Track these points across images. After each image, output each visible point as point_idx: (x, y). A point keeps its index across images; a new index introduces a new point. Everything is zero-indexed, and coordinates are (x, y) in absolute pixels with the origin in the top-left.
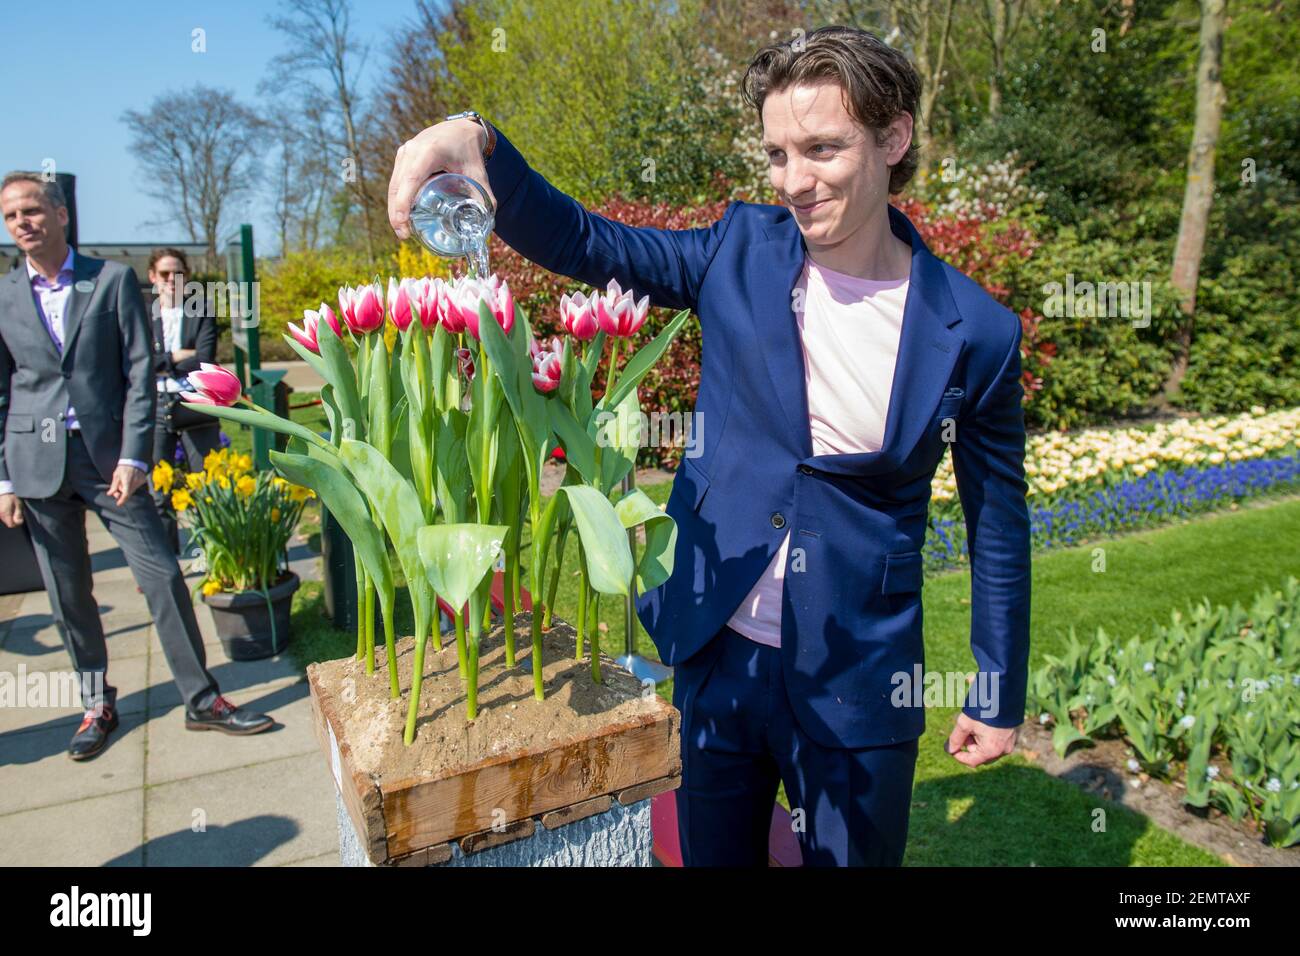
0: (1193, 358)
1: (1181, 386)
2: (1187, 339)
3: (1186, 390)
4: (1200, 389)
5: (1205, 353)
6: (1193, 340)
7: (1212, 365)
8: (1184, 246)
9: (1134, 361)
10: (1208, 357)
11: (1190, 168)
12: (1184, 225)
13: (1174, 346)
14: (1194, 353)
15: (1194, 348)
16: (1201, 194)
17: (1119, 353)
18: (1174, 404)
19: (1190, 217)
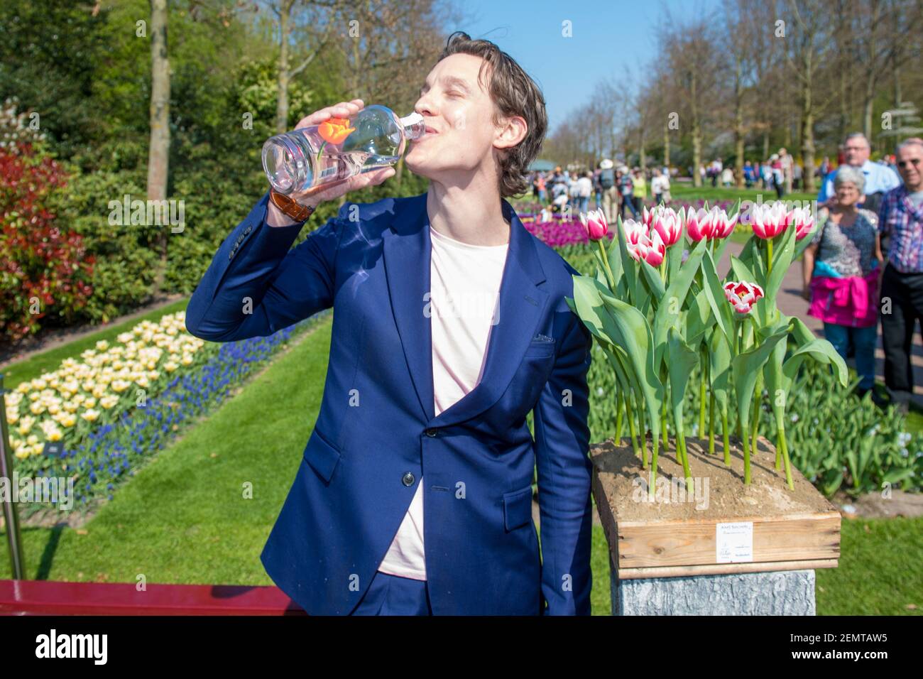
0: (172, 255)
1: (166, 276)
2: (164, 242)
3: (171, 279)
4: (180, 277)
5: (179, 250)
6: (169, 242)
7: (185, 259)
8: (155, 175)
9: (141, 262)
10: (181, 254)
11: (153, 118)
12: (152, 159)
13: (158, 248)
14: (171, 251)
15: (170, 248)
16: (163, 137)
17: (132, 257)
18: (164, 291)
19: (157, 154)
